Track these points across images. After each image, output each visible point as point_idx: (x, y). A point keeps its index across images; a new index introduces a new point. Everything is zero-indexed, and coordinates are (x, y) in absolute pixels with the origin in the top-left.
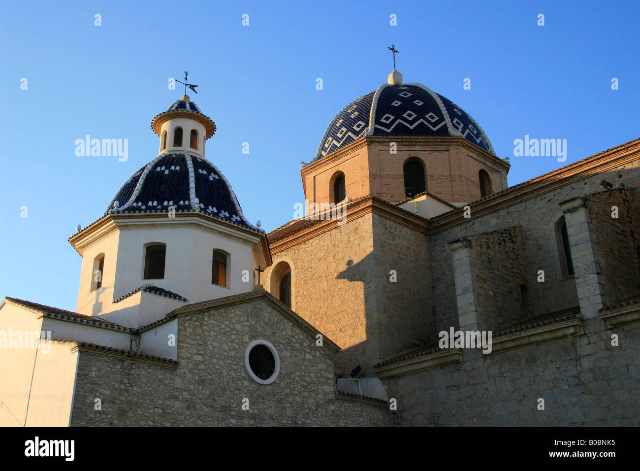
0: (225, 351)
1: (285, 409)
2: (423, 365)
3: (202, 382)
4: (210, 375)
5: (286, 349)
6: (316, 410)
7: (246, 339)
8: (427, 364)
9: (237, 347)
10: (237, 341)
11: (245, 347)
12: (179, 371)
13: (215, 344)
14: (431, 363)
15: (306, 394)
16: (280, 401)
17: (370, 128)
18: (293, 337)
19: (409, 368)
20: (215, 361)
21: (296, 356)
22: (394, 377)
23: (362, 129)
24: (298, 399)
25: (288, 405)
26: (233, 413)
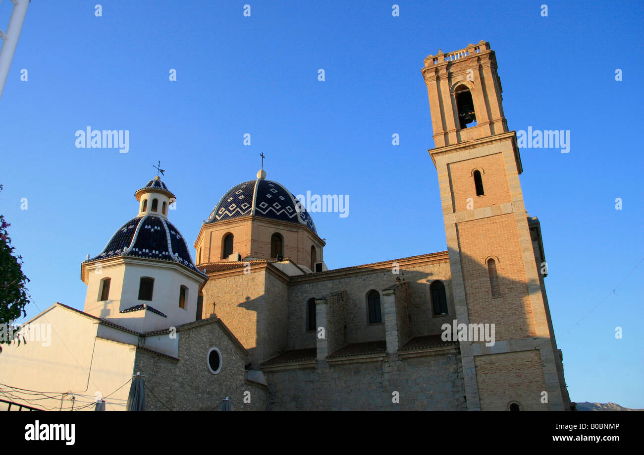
0: (199, 353)
1: (222, 389)
2: (292, 367)
3: (187, 372)
4: (191, 367)
5: (224, 353)
6: (236, 390)
7: (208, 347)
8: (295, 367)
9: (203, 351)
10: (204, 347)
11: (207, 351)
12: (178, 365)
13: (194, 349)
14: (298, 367)
15: (232, 380)
16: (220, 384)
17: (253, 209)
18: (228, 346)
19: (283, 368)
20: (194, 359)
21: (229, 358)
22: (272, 372)
23: (247, 209)
24: (228, 383)
25: (224, 386)
26: (200, 390)
